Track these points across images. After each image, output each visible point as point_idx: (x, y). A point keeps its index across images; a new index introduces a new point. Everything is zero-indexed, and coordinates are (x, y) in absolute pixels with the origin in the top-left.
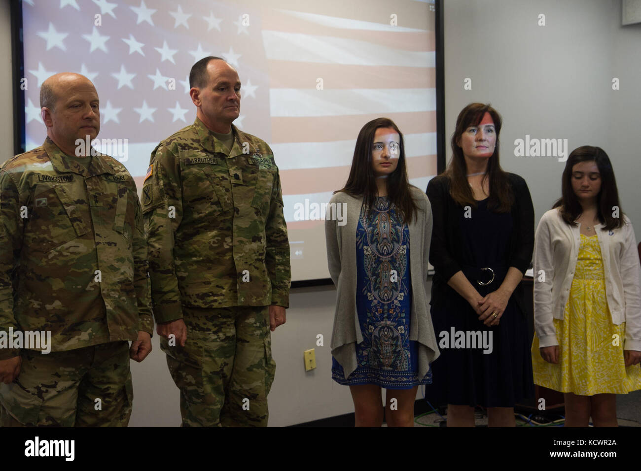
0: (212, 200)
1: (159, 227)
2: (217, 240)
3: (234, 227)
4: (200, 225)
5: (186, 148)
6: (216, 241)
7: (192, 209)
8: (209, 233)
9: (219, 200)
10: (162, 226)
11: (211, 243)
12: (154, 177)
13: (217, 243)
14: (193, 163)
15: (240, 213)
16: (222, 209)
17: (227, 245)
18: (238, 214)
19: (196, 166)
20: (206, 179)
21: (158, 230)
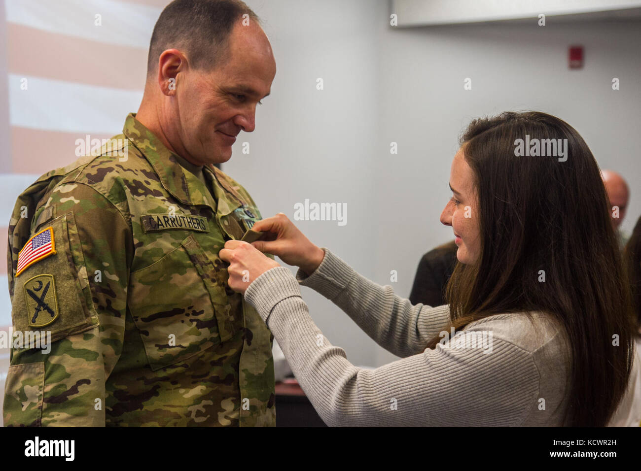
0: (201, 317)
1: (80, 383)
2: (204, 406)
3: (242, 375)
4: (162, 374)
5: (140, 191)
6: (204, 410)
7: (143, 336)
8: (182, 391)
9: (215, 316)
10: (87, 382)
11: (193, 416)
12: (63, 259)
13: (204, 415)
14: (161, 228)
15: (253, 341)
16: (219, 336)
17: (226, 417)
18: (249, 344)
19: (167, 234)
20: (190, 266)
21: (77, 392)
